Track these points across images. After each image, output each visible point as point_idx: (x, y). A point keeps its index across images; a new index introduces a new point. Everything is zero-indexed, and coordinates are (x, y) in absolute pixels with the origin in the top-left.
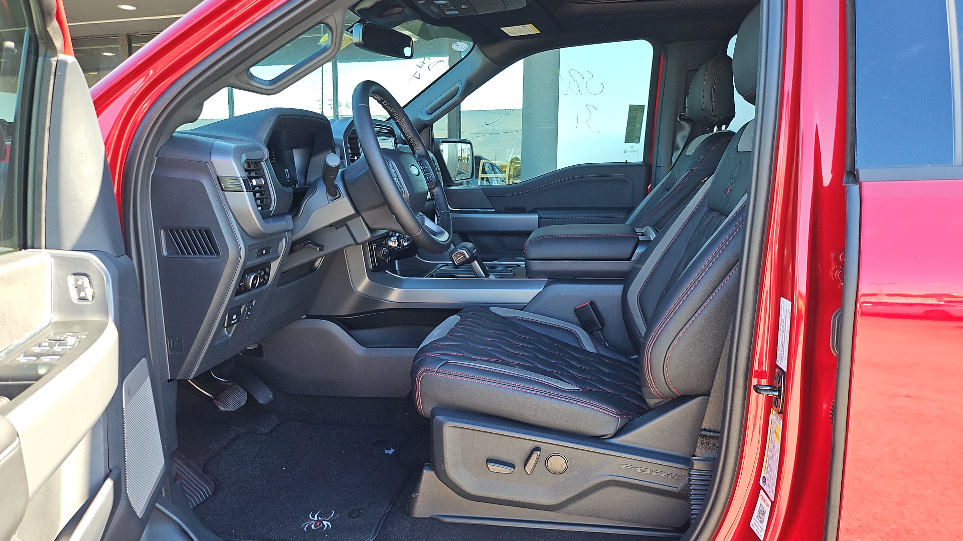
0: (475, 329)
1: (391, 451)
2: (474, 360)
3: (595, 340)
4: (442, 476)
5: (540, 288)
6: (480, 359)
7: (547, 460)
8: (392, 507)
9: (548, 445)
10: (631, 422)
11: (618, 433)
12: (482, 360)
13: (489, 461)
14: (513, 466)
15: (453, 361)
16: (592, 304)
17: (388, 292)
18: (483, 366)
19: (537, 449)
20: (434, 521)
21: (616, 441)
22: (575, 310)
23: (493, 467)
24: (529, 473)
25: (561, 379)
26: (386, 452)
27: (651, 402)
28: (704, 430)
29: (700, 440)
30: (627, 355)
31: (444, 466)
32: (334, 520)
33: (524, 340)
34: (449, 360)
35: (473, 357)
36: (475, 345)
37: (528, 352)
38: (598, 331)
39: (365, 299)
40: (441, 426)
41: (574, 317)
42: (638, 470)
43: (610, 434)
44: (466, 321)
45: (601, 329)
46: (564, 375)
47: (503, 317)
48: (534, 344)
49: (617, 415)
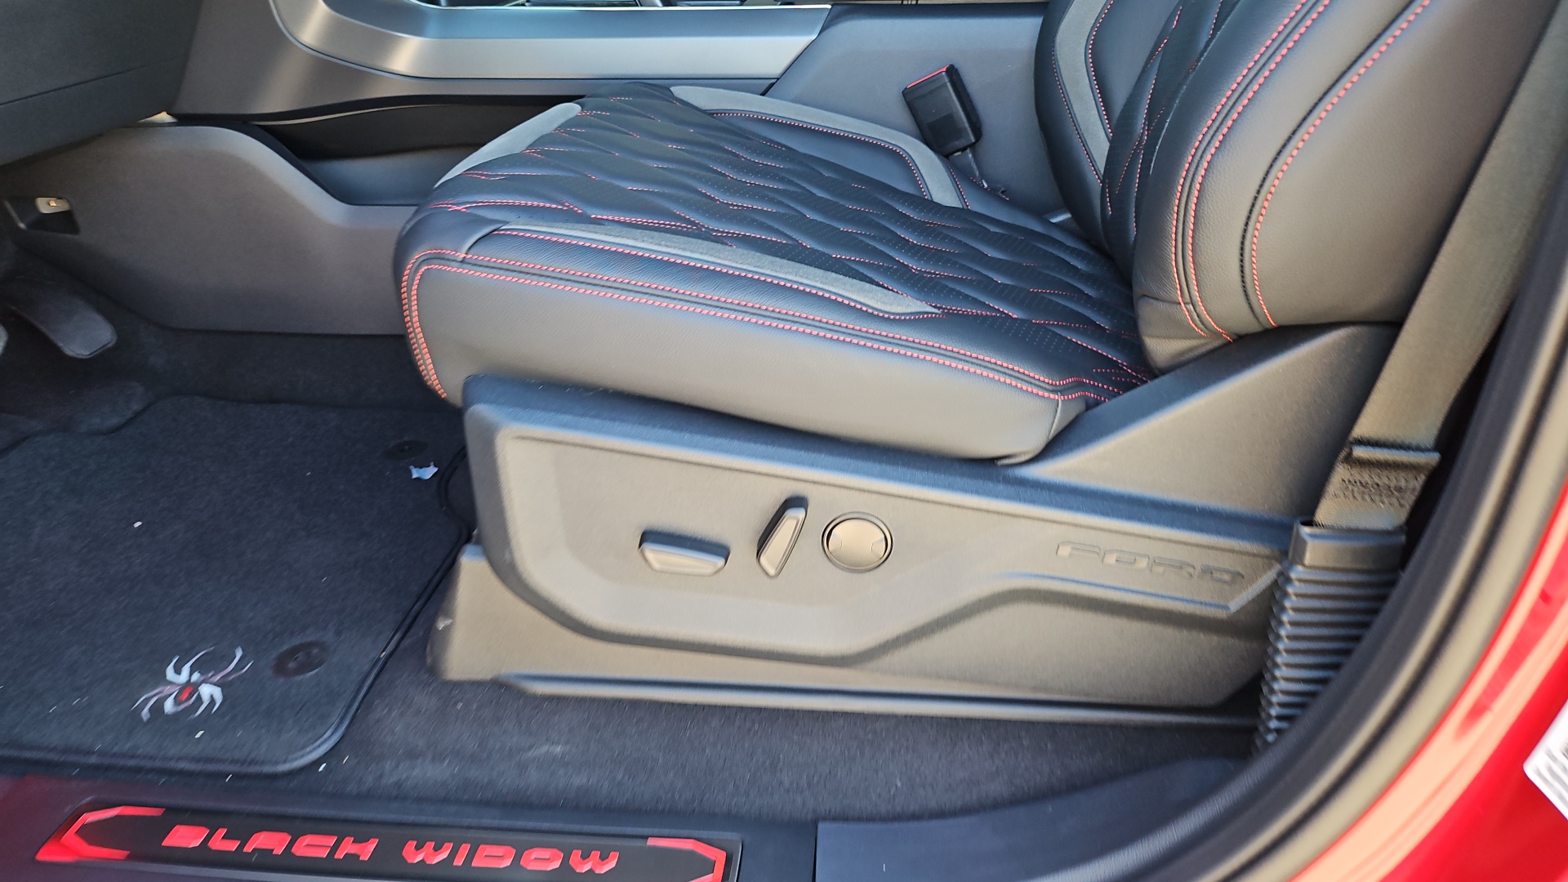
0: (617, 135)
1: (429, 472)
2: (598, 222)
3: (960, 174)
4: (507, 572)
5: (810, 33)
6: (613, 221)
7: (827, 535)
8: (402, 638)
9: (832, 489)
10: (1090, 412)
11: (1053, 447)
12: (619, 222)
13: (648, 537)
14: (721, 550)
15: (518, 225)
16: (952, 72)
17: (386, 46)
18: (618, 240)
19: (796, 502)
20: (501, 691)
21: (1047, 471)
22: (906, 93)
23: (657, 555)
24: (772, 572)
25: (871, 281)
26: (415, 476)
27: (1161, 347)
28: (1361, 442)
29: (1341, 473)
30: (1040, 212)
31: (511, 552)
32: (231, 683)
33: (765, 172)
34: (506, 223)
35: (595, 214)
36: (609, 180)
37: (772, 201)
38: (963, 150)
39: (325, 67)
40: (488, 436)
41: (902, 115)
42: (1111, 559)
43: (1024, 453)
44: (596, 116)
45: (972, 146)
46: (876, 268)
47: (711, 114)
48: (790, 182)
49: (1053, 391)
